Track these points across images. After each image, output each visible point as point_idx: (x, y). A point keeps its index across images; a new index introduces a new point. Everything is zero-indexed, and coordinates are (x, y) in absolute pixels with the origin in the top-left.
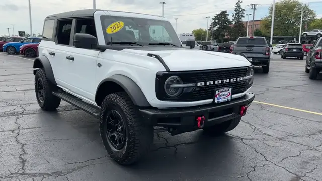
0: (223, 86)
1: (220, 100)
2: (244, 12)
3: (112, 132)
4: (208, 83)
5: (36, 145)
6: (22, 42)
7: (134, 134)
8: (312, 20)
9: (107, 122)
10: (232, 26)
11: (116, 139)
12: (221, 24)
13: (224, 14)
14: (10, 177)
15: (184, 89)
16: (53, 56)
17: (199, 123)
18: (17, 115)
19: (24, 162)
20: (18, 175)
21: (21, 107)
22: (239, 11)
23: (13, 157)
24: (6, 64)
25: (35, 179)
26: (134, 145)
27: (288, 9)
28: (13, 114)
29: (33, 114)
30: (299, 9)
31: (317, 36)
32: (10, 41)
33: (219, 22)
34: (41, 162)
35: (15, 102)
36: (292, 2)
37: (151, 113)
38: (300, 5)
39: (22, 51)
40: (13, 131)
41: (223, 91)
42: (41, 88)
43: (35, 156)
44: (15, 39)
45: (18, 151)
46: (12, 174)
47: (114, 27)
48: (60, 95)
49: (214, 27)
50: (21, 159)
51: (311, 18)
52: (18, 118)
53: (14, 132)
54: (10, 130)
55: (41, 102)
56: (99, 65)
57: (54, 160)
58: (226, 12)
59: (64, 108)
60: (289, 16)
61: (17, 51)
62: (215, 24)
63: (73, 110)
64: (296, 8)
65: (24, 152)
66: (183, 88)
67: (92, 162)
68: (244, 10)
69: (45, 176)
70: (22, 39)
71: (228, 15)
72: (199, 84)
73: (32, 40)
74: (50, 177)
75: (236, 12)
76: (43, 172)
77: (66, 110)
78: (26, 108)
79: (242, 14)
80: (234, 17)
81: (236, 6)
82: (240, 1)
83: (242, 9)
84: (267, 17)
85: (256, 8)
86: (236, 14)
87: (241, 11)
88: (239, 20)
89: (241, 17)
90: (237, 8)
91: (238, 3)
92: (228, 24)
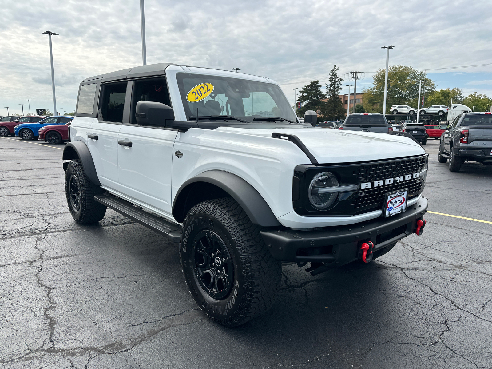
0: (396, 187)
1: (393, 212)
2: (341, 82)
3: (204, 267)
4: (376, 184)
5: (71, 289)
6: (42, 123)
7: (251, 276)
8: (430, 93)
9: (196, 250)
10: (326, 101)
11: (212, 281)
12: (311, 98)
13: (315, 85)
14: (28, 359)
15: (341, 195)
16: (95, 141)
17: (365, 254)
18: (39, 234)
19: (52, 324)
20: (43, 353)
21: (43, 221)
22: (335, 81)
23: (33, 314)
24: (19, 153)
25: (75, 360)
26: (251, 296)
27: (399, 78)
28: (31, 233)
29: (64, 231)
30: (412, 78)
31: (438, 114)
32: (25, 122)
33: (308, 96)
34: (83, 324)
35: (34, 213)
36: (403, 70)
37: (285, 239)
38: (414, 73)
39: (42, 135)
40: (31, 263)
41: (397, 196)
42: (76, 190)
43: (71, 311)
44: (32, 119)
45: (41, 302)
46: (31, 351)
47: (199, 93)
48: (105, 201)
49: (302, 103)
50: (48, 317)
51: (429, 90)
52: (39, 239)
53: (34, 264)
54: (27, 262)
55: (75, 213)
56: (179, 154)
57: (105, 319)
58: (317, 82)
59: (111, 220)
60: (400, 87)
61: (35, 135)
62: (303, 98)
63: (125, 223)
64: (409, 78)
65: (52, 305)
66: (339, 193)
67: (172, 321)
68: (341, 80)
69: (93, 354)
70: (41, 119)
71: (320, 86)
72: (364, 186)
73: (56, 120)
74: (102, 356)
75: (331, 83)
76: (87, 345)
77: (114, 225)
78: (51, 221)
79: (339, 85)
80: (328, 89)
81: (331, 75)
82: (335, 68)
83: (338, 78)
84: (372, 90)
85: (358, 77)
86: (330, 85)
87: (337, 82)
88: (335, 93)
89: (337, 89)
90: (332, 77)
91: (334, 71)
92: (321, 99)
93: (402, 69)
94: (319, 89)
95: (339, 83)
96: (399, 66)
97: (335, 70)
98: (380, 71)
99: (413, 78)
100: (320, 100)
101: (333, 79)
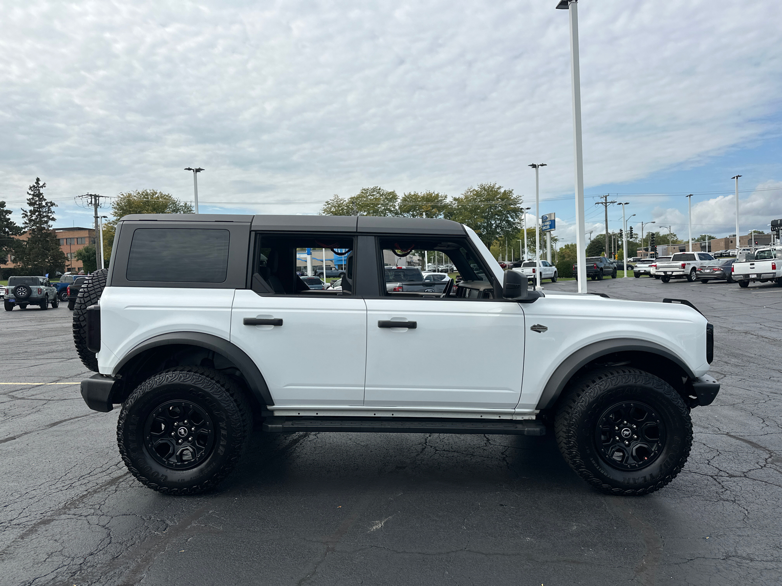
2: (53, 208)
10: (24, 238)
22: (40, 206)
36: (158, 197)
38: (174, 203)
58: (2, 204)
68: (53, 204)
71: (10, 212)
75: (31, 208)
79: (48, 213)
80: (26, 218)
81: (30, 194)
82: (37, 183)
83: (46, 201)
84: (111, 224)
85: (100, 204)
86: (31, 211)
87: (44, 206)
88: (42, 226)
89: (45, 219)
90: (33, 199)
91: (36, 188)
92: (12, 234)
93: (157, 195)
94: (7, 217)
95: (49, 210)
96: (152, 191)
97: (38, 186)
98: (122, 196)
99: (174, 210)
100: (12, 237)
101: (37, 201)
